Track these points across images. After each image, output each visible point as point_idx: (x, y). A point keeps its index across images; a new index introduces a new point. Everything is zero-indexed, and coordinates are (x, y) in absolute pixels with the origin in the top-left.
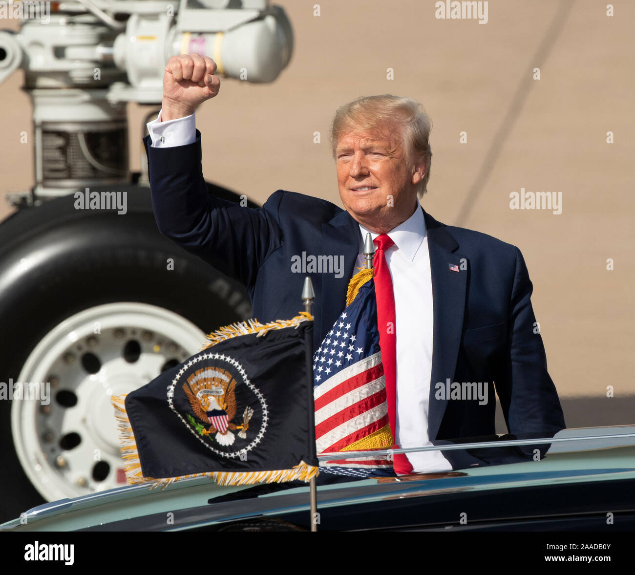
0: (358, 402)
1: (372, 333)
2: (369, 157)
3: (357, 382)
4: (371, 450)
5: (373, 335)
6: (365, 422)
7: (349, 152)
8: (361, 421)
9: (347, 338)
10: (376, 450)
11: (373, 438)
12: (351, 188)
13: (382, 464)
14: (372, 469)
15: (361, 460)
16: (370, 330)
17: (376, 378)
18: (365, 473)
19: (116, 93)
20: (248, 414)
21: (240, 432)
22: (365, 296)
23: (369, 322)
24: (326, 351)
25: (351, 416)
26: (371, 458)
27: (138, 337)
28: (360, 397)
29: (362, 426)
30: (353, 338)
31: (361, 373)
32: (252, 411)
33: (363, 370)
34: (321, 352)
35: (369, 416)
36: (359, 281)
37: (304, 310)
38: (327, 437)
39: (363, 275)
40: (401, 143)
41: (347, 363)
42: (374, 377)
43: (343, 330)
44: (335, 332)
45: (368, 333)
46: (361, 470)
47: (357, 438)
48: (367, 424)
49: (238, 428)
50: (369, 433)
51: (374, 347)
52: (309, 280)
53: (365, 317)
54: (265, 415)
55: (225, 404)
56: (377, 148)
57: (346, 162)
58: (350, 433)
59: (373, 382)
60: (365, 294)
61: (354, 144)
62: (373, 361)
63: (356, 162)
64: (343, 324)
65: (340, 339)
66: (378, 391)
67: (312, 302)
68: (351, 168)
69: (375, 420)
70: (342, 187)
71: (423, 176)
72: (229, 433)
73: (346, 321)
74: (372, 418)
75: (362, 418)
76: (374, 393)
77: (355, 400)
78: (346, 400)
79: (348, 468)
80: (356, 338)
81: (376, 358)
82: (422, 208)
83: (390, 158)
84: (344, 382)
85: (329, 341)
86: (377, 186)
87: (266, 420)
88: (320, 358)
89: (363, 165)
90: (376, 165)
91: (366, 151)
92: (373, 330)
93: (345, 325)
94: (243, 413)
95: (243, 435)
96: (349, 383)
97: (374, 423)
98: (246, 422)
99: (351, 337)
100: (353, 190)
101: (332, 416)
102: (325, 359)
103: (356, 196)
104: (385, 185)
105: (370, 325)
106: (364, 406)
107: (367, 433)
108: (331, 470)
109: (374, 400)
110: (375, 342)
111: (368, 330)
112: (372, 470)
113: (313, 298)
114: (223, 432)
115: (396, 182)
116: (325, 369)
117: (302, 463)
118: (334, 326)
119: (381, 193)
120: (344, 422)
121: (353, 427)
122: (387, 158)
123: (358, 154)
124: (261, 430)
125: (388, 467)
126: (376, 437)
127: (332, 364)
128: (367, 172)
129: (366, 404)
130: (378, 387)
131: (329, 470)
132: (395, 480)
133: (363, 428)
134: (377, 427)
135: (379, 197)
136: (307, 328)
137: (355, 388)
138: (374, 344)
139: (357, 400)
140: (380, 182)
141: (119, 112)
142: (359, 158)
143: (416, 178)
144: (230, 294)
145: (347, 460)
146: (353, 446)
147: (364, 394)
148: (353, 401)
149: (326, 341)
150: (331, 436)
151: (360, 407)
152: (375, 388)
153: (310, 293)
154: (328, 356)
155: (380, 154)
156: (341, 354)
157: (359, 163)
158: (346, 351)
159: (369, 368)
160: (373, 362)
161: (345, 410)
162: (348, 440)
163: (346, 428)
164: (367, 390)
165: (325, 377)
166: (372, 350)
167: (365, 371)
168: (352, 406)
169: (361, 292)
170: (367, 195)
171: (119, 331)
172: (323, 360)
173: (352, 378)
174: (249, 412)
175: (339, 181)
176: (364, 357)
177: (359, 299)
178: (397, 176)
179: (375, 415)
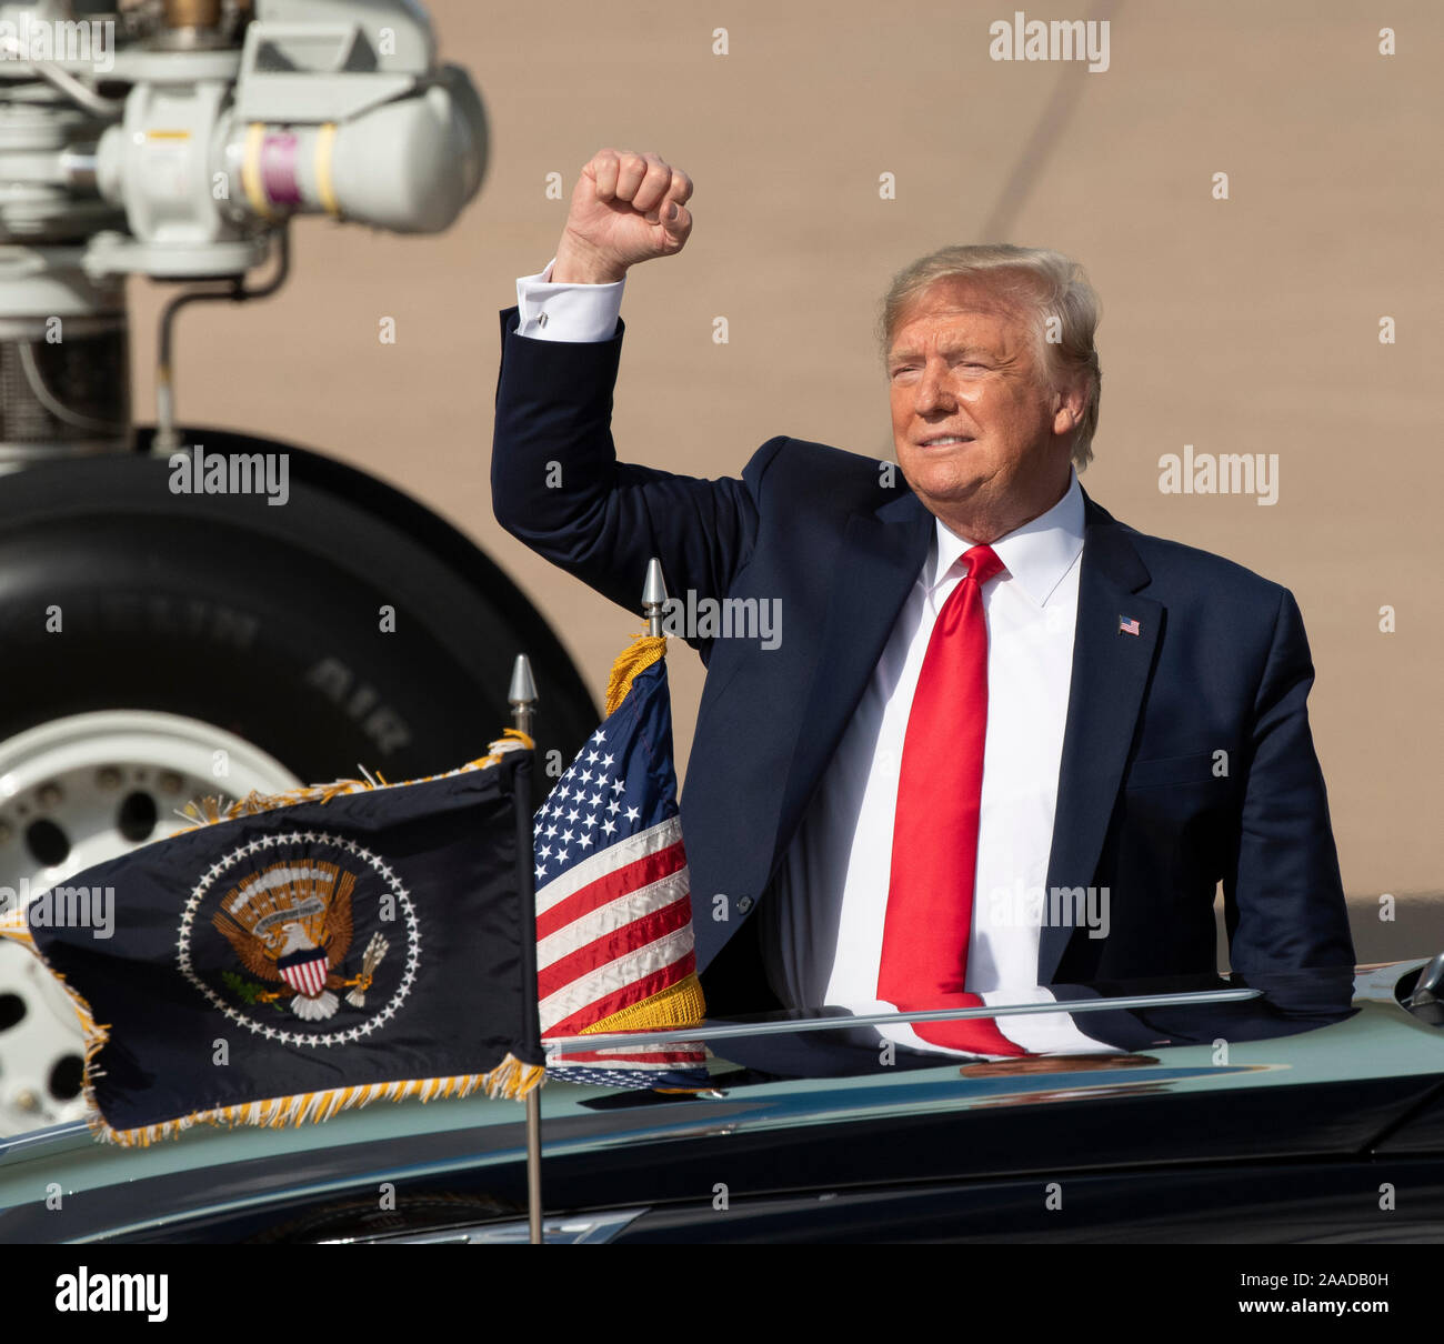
0: (627, 926)
1: (661, 776)
2: (958, 373)
3: (626, 882)
4: (653, 1030)
5: (662, 780)
6: (640, 970)
7: (916, 361)
8: (633, 967)
9: (604, 785)
10: (664, 1029)
11: (657, 1004)
12: (919, 439)
13: (681, 1061)
14: (658, 1071)
15: (633, 1053)
16: (656, 770)
17: (667, 873)
18: (645, 1080)
19: (103, 255)
20: (375, 951)
21: (352, 993)
22: (646, 695)
23: (654, 753)
24: (558, 812)
25: (610, 954)
26: (654, 1048)
27: (150, 786)
28: (632, 914)
29: (634, 978)
30: (618, 787)
31: (635, 863)
32: (386, 946)
33: (639, 857)
34: (548, 815)
35: (649, 955)
36: (633, 664)
37: (514, 727)
38: (556, 1000)
39: (643, 650)
40: (1028, 344)
41: (604, 840)
42: (662, 870)
43: (597, 769)
44: (579, 773)
45: (652, 775)
46: (635, 1074)
47: (622, 1004)
48: (644, 974)
49: (348, 983)
50: (649, 994)
51: (665, 806)
52: (524, 660)
53: (645, 742)
54: (412, 957)
55: (326, 933)
56: (974, 352)
57: (907, 384)
58: (609, 993)
59: (660, 883)
60: (645, 691)
61: (926, 343)
62: (661, 836)
63: (929, 382)
64: (598, 754)
65: (591, 788)
66: (670, 902)
67: (531, 710)
68: (918, 394)
69: (663, 965)
70: (900, 440)
71: (1080, 415)
72: (326, 994)
73: (603, 750)
74: (655, 961)
75: (634, 961)
76: (661, 907)
77: (619, 921)
78: (600, 919)
79: (606, 1071)
80: (624, 786)
81: (667, 830)
82: (1081, 486)
83: (1004, 374)
84: (598, 881)
85: (564, 793)
86: (974, 435)
87: (413, 968)
88: (545, 829)
89: (944, 388)
90: (973, 390)
91: (952, 357)
92: (663, 770)
93: (602, 758)
94: (365, 949)
95: (357, 1000)
96: (607, 884)
97: (661, 971)
98: (368, 970)
99: (614, 784)
100: (923, 444)
101: (569, 956)
102: (556, 830)
103: (928, 457)
104: (992, 432)
105: (655, 758)
106: (639, 933)
107: (644, 993)
108: (569, 1073)
109: (662, 921)
110: (667, 796)
111: (652, 769)
112: (660, 1074)
113: (534, 701)
114: (312, 993)
115: (1015, 427)
116: (555, 852)
117: (510, 1058)
118: (577, 758)
119: (983, 452)
120: (594, 969)
121: (613, 979)
122: (996, 374)
123: (933, 364)
124: (398, 991)
125: (694, 1065)
126: (663, 1001)
127: (570, 841)
128: (952, 405)
129: (644, 930)
130: (671, 892)
131: (564, 1075)
132: (711, 1094)
133: (637, 982)
134: (666, 980)
135: (978, 458)
136: (521, 766)
137: (621, 894)
138: (665, 801)
139: (625, 921)
140: (980, 426)
141: (110, 296)
142: (935, 374)
143: (1062, 422)
144: (351, 692)
145: (599, 1053)
146: (615, 1021)
147: (639, 908)
148: (616, 923)
149: (559, 791)
150: (564, 998)
151: (630, 936)
152: (665, 895)
153: (527, 688)
154: (563, 824)
155: (980, 365)
156: (590, 821)
157: (936, 385)
158: (603, 814)
159: (653, 851)
160: (661, 839)
161: (598, 941)
162: (601, 1009)
163: (599, 980)
164: (646, 899)
165: (556, 870)
166: (659, 813)
167: (643, 860)
168: (613, 933)
169: (638, 686)
170: (951, 453)
171: (109, 773)
172: (551, 832)
173: (614, 873)
174: (378, 946)
175: (895, 426)
176: (642, 829)
177: (631, 704)
178: (1017, 413)
179: (663, 955)
